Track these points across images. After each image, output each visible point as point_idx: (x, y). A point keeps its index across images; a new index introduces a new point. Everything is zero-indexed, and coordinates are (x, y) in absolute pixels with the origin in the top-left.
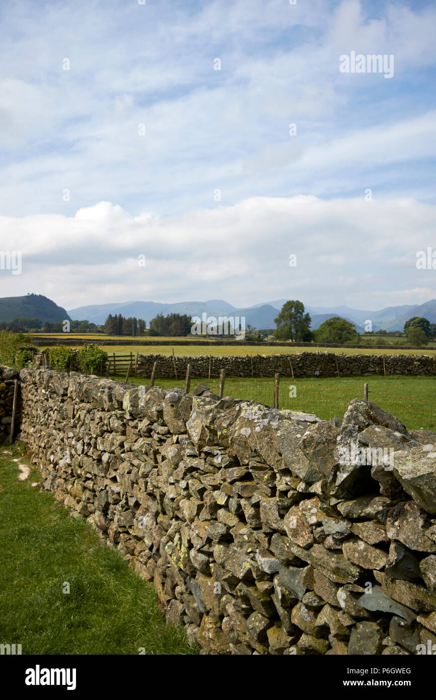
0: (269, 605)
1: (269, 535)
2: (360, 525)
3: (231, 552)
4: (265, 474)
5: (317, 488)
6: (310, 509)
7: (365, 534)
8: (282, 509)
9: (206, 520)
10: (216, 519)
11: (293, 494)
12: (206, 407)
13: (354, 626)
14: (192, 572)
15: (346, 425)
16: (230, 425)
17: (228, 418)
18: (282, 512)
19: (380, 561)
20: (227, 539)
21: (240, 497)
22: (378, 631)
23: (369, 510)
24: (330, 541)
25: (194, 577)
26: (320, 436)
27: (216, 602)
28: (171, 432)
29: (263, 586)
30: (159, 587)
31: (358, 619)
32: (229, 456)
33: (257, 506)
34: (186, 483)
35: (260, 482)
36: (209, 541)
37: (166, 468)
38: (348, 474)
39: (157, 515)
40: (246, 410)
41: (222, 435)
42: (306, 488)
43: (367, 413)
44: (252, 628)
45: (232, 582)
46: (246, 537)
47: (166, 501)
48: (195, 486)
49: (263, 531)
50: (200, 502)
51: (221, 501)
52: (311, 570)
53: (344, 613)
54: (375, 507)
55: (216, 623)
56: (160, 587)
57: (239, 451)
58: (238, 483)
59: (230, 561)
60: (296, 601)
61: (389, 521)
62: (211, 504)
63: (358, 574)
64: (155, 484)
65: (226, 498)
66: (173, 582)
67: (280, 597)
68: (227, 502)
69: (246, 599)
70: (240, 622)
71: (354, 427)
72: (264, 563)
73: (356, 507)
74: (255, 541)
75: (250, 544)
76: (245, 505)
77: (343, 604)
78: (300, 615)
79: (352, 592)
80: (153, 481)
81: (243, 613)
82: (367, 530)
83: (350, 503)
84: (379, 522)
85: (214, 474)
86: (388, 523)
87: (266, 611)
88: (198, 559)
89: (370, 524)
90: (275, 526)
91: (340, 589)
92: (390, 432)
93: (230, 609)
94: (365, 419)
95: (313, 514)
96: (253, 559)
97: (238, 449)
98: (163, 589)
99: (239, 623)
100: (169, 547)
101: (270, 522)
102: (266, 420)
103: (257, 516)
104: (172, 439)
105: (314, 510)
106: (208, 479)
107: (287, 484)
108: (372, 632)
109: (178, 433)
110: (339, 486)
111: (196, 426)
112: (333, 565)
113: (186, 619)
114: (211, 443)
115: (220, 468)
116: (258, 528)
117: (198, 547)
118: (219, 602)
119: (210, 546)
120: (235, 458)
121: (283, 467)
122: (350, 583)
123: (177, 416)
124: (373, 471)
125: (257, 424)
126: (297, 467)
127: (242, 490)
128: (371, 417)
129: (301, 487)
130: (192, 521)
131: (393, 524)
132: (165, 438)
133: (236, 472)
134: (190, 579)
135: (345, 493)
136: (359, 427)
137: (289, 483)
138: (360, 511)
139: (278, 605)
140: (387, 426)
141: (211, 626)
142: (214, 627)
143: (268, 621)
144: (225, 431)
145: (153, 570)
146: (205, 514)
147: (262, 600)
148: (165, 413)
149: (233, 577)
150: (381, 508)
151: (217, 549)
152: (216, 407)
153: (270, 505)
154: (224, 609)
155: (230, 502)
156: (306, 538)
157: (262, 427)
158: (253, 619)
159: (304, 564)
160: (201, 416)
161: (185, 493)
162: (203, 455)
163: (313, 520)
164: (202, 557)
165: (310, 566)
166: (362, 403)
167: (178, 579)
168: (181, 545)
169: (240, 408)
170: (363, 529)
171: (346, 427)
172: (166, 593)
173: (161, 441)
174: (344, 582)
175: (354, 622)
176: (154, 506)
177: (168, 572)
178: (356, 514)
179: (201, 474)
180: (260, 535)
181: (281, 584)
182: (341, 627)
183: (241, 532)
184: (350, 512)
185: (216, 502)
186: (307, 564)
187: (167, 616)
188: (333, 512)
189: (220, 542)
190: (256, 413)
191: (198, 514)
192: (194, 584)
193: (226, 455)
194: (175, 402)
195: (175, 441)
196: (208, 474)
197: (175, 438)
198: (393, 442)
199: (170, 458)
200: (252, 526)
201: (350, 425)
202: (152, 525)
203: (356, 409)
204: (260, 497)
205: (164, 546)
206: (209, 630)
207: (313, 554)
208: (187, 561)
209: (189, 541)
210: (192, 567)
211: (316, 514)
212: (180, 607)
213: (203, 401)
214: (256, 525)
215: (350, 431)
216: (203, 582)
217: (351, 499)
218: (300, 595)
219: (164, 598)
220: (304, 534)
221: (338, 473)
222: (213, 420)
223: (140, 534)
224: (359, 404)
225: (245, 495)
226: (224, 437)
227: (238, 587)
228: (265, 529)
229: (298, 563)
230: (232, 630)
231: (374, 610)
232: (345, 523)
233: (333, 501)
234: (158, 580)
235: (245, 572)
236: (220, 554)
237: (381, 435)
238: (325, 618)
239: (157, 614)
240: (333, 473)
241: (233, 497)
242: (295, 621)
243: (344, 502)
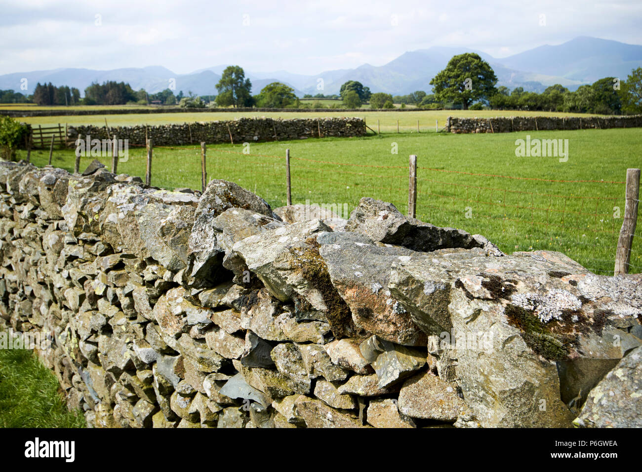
0: (150, 393)
1: (144, 325)
2: (219, 314)
3: (113, 342)
4: (135, 262)
5: (178, 278)
6: (176, 298)
7: (224, 324)
8: (153, 298)
9: (88, 310)
10: (97, 309)
11: (160, 283)
12: (80, 190)
13: (221, 412)
14: (83, 362)
15: (200, 210)
16: (102, 209)
17: (100, 203)
18: (152, 301)
19: (240, 349)
20: (107, 329)
21: (115, 286)
22: (241, 416)
23: (227, 299)
24: (195, 331)
25: (86, 366)
26: (181, 221)
27: (107, 391)
28: (51, 217)
29: (143, 375)
30: (58, 376)
31: (224, 405)
32: (104, 244)
33: (130, 295)
34: (67, 273)
35: (131, 271)
36: (94, 332)
37: (52, 257)
38: (203, 263)
39: (49, 304)
40: (117, 193)
41: (93, 221)
42: (172, 277)
43: (226, 194)
44: (138, 416)
45: (117, 372)
46: (123, 328)
47: (55, 290)
48: (77, 275)
49: (136, 321)
50: (82, 292)
51: (100, 292)
52: (182, 358)
53: (211, 401)
54: (233, 294)
55: (109, 411)
56: (59, 376)
57: (111, 238)
58: (112, 273)
59: (112, 352)
60: (172, 390)
61: (244, 310)
62: (90, 295)
63: (220, 363)
64: (45, 272)
65: (105, 287)
66: (70, 371)
67: (158, 386)
68: (105, 292)
69: (130, 387)
70: (129, 409)
71: (209, 212)
72: (142, 353)
73: (216, 296)
74: (132, 331)
75: (128, 334)
76: (120, 294)
77: (209, 394)
78: (177, 402)
79: (216, 381)
80: (42, 270)
81: (130, 401)
82: (224, 318)
83: (209, 292)
84: (237, 311)
85: (92, 262)
86: (243, 313)
87: (149, 398)
88: (87, 349)
89: (228, 313)
90: (147, 316)
91: (207, 377)
92: (249, 215)
93: (119, 399)
94: (223, 201)
95: (178, 304)
96: (131, 349)
97: (110, 236)
98: (63, 378)
99: (127, 411)
100: (63, 337)
101: (142, 312)
102: (133, 205)
103: (131, 305)
104: (53, 226)
105: (180, 300)
106: (87, 267)
107: (153, 273)
108: (236, 418)
109: (58, 218)
110: (194, 276)
111: (70, 213)
112: (198, 355)
113: (85, 406)
114: (87, 229)
115: (96, 256)
116: (133, 318)
117: (85, 337)
118: (109, 391)
119: (97, 336)
120: (109, 245)
121: (148, 256)
122: (214, 372)
123: (54, 201)
124: (225, 259)
125: (121, 210)
126: (161, 255)
127: (116, 279)
128: (231, 198)
129: (167, 275)
130: (77, 311)
131: (246, 313)
132: (48, 224)
133: (111, 260)
134: (82, 369)
135: (203, 283)
136: (215, 212)
137: (156, 272)
138: (219, 300)
139: (157, 392)
140: (248, 208)
141: (104, 414)
142: (108, 414)
143: (154, 407)
144: (96, 217)
145: (54, 359)
146: (86, 305)
147: (145, 388)
148: (41, 198)
149: (116, 368)
150: (237, 296)
151: (102, 339)
152: (89, 190)
153: (141, 294)
154: (114, 397)
155: (108, 292)
156: (175, 328)
157: (126, 213)
158: (140, 406)
159: (177, 354)
160: (75, 200)
161: (68, 282)
162: (81, 242)
163: (179, 310)
164: (92, 348)
165: (181, 355)
166: (221, 183)
167: (74, 369)
168: (71, 335)
169: (112, 191)
170: (222, 318)
171: (200, 213)
172: (65, 383)
173: (45, 227)
174: (209, 371)
175: (221, 408)
176: (47, 296)
177: (65, 362)
178: (215, 303)
179: (81, 263)
180: (135, 325)
181: (158, 374)
182: (210, 414)
183: (119, 322)
184: (208, 302)
185: (94, 292)
186: (179, 354)
187: (68, 405)
188: (195, 300)
189: (103, 333)
190: (126, 196)
191: (80, 305)
192: (86, 373)
193: (101, 243)
194: (50, 185)
195: (56, 227)
196: (87, 263)
197: (56, 223)
198: (251, 225)
199: (51, 246)
200: (129, 316)
201: (204, 209)
202: (48, 314)
203: (213, 191)
204: (134, 285)
205: (58, 336)
206: (102, 418)
207: (181, 344)
208: (77, 352)
209: (76, 332)
210: (82, 357)
211: (181, 303)
212: (80, 395)
213: (81, 182)
214: (132, 314)
215: (205, 216)
216: (93, 372)
217: (211, 288)
218: (175, 383)
219: (65, 387)
220: (173, 323)
221: (195, 262)
222: (85, 203)
223: (40, 324)
224: (217, 185)
225: (120, 285)
226: (95, 223)
227: (121, 377)
228: (140, 319)
229: (169, 352)
230: (122, 417)
231: (236, 398)
232: (207, 313)
233: (194, 291)
234: (57, 370)
235: (126, 362)
236: (104, 344)
237: (238, 218)
238: (197, 406)
239: (57, 404)
240: (189, 262)
241: (110, 287)
242: (173, 408)
243: (205, 290)
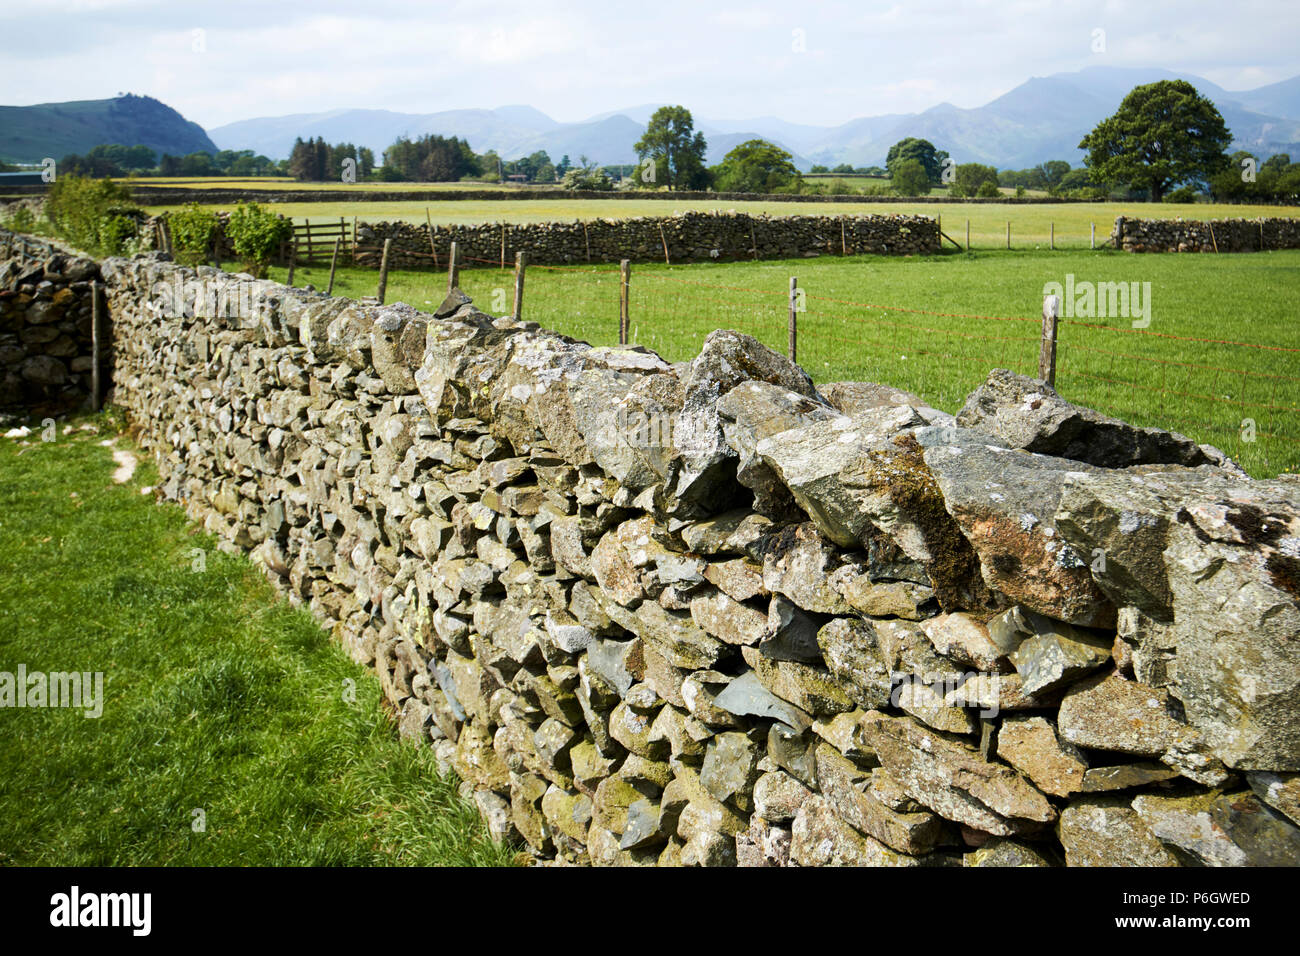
0: (571, 707)
1: (567, 585)
2: (720, 565)
3: (502, 616)
4: (558, 472)
5: (645, 500)
6: (636, 538)
7: (729, 583)
8: (589, 537)
9: (458, 557)
10: (475, 556)
11: (606, 510)
12: (452, 342)
13: (711, 740)
14: (438, 651)
15: (696, 383)
16: (494, 377)
17: (491, 366)
18: (588, 543)
19: (753, 629)
20: (495, 592)
21: (515, 514)
22: (750, 748)
23: (737, 540)
24: (669, 596)
25: (443, 658)
26: (652, 401)
27: (483, 703)
28: (390, 390)
29: (559, 674)
30: (384, 677)
31: (718, 728)
32: (495, 439)
33: (545, 531)
34: (419, 489)
35: (549, 487)
36: (465, 596)
37: (386, 461)
38: (697, 475)
39: (374, 546)
40: (524, 349)
41: (479, 398)
42: (630, 500)
43: (738, 356)
44: (544, 747)
45: (508, 667)
46: (527, 589)
47: (388, 521)
48: (437, 494)
49: (554, 577)
50: (447, 525)
51: (483, 524)
52: (640, 645)
53: (694, 719)
54: (748, 531)
55: (484, 738)
56: (386, 676)
57: (510, 429)
58: (511, 491)
59: (501, 632)
60: (615, 700)
61: (769, 559)
62: (465, 529)
63: (716, 652)
64: (368, 489)
65: (492, 516)
66: (408, 668)
67: (588, 694)
68: (494, 524)
69: (531, 696)
70: (525, 735)
71: (710, 385)
72: (561, 634)
73: (715, 534)
74: (543, 595)
75: (535, 600)
76: (524, 529)
77: (691, 706)
78: (623, 724)
79: (706, 684)
80: (363, 484)
81: (529, 720)
82: (728, 574)
83: (703, 527)
84: (752, 561)
85: (470, 471)
86: (767, 564)
87: (567, 717)
88: (448, 628)
89: (737, 565)
90: (576, 569)
91: (688, 678)
92: (779, 394)
93: (507, 715)
94: (734, 369)
95: (640, 547)
96: (541, 627)
97: (509, 425)
98: (392, 681)
99: (522, 738)
100: (398, 606)
101: (567, 561)
102: (558, 371)
103: (545, 550)
104: (393, 406)
105: (644, 540)
106: (459, 480)
107: (595, 492)
108: (740, 750)
109: (403, 392)
110: (680, 497)
111: (432, 380)
112: (675, 638)
113: (434, 732)
114: (463, 412)
115: (479, 461)
116: (548, 571)
117: (447, 606)
118: (488, 703)
119: (469, 604)
120: (506, 441)
121: (587, 460)
122: (703, 669)
123: (399, 359)
124: (740, 469)
125: (540, 379)
126: (612, 460)
127: (518, 502)
128: (746, 364)
129: (620, 497)
130: (434, 558)
131: (774, 564)
132: (380, 402)
133: (508, 468)
134: (436, 663)
135: (694, 509)
136: (721, 386)
137: (599, 491)
138: (721, 542)
139: (586, 705)
140: (775, 381)
141: (475, 744)
142: (481, 745)
143: (573, 733)
144: (484, 391)
145: (374, 647)
146: (455, 546)
147: (560, 697)
148: (375, 354)
149: (508, 659)
150: (756, 536)
151: (480, 609)
152: (469, 343)
153: (567, 530)
154: (497, 714)
155: (498, 525)
156: (630, 589)
157: (548, 385)
158: (546, 731)
159: (629, 636)
160: (441, 360)
161: (419, 507)
162: (448, 436)
163: (641, 558)
164: (459, 625)
165: (637, 639)
166: (730, 337)
167: (417, 662)
168: (417, 602)
169: (513, 345)
170: (726, 573)
171: (696, 386)
172: (397, 688)
173: (374, 408)
174: (693, 667)
175: (712, 734)
176: (369, 531)
177: (399, 651)
178: (713, 546)
179: (446, 472)
180: (551, 584)
181: (590, 672)
182: (689, 742)
183: (519, 579)
184: (702, 543)
185: (473, 525)
186: (634, 636)
187: (401, 729)
188: (674, 542)
189: (484, 598)
190: (541, 355)
191: (443, 547)
192: (443, 671)
193: (489, 437)
194: (393, 333)
195: (398, 408)
196: (459, 473)
197: (397, 401)
198: (783, 412)
199: (389, 442)
200: (539, 568)
201: (702, 381)
202: (367, 565)
203: (717, 350)
204: (551, 514)
205: (389, 604)
206: (472, 751)
207: (641, 618)
208: (428, 632)
209: (430, 596)
210: (437, 641)
211: (646, 546)
212: (424, 712)
213: (448, 329)
214: (545, 565)
215: (703, 393)
216: (458, 669)
217: (706, 520)
218: (622, 689)
219: (395, 696)
220: (626, 581)
221: (681, 473)
222: (464, 366)
223: (348, 583)
224: (724, 339)
225: (524, 513)
226: (483, 402)
227: (517, 677)
228: (561, 573)
229: (618, 633)
230: (511, 750)
231: (743, 714)
232: (696, 563)
233: (675, 524)
234: (382, 664)
235: (528, 650)
236: (484, 618)
237: (761, 399)
238: (664, 729)
239: (383, 725)
240: (671, 473)
241: (503, 516)
242: (615, 734)
243: (694, 524)
